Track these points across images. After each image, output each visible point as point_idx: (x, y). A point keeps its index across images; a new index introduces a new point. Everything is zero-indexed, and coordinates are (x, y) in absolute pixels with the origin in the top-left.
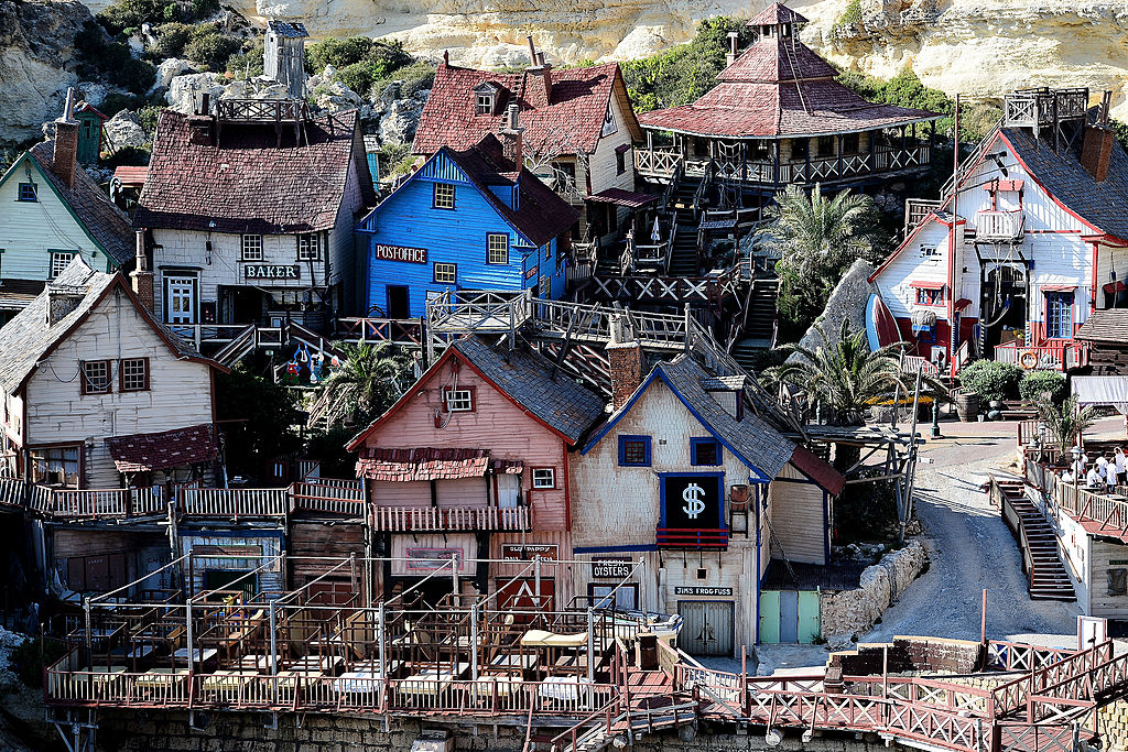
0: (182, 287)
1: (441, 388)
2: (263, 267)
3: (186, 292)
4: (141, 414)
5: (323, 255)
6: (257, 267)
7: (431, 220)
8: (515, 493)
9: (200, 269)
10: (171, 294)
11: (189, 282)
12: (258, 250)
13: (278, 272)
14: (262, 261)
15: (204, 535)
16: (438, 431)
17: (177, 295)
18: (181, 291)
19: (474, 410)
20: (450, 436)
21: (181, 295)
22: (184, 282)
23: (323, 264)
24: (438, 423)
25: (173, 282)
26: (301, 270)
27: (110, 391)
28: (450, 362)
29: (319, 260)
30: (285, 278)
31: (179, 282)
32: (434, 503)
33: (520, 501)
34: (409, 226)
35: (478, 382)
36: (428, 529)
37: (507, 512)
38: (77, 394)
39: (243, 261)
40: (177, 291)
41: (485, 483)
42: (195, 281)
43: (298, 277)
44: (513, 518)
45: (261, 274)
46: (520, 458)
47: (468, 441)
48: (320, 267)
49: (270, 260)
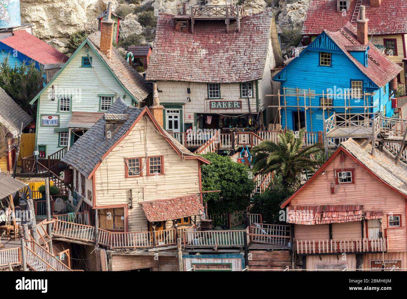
0: (173, 114)
1: (334, 170)
2: (221, 102)
3: (176, 117)
4: (159, 188)
5: (255, 94)
6: (217, 102)
7: (318, 73)
8: (377, 230)
9: (184, 104)
10: (167, 119)
11: (178, 112)
12: (217, 92)
13: (229, 105)
14: (220, 98)
15: (198, 258)
16: (333, 196)
17: (170, 119)
18: (173, 117)
19: (353, 183)
20: (340, 198)
21: (173, 119)
22: (174, 112)
23: (255, 100)
24: (333, 191)
25: (168, 112)
26: (242, 104)
27: (141, 175)
28: (340, 156)
29: (253, 98)
30: (233, 108)
31: (172, 112)
32: (331, 238)
33: (380, 235)
34: (305, 76)
35: (355, 166)
36: (328, 252)
37: (374, 241)
38: (123, 177)
39: (208, 99)
40: (170, 117)
41: (360, 225)
42: (181, 111)
43: (241, 108)
44: (377, 244)
45: (219, 106)
46: (381, 210)
47: (351, 200)
48: (253, 102)
49: (225, 98)
